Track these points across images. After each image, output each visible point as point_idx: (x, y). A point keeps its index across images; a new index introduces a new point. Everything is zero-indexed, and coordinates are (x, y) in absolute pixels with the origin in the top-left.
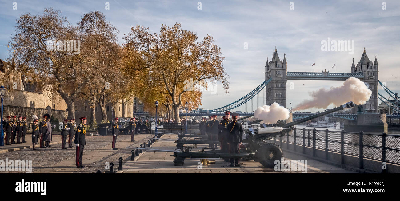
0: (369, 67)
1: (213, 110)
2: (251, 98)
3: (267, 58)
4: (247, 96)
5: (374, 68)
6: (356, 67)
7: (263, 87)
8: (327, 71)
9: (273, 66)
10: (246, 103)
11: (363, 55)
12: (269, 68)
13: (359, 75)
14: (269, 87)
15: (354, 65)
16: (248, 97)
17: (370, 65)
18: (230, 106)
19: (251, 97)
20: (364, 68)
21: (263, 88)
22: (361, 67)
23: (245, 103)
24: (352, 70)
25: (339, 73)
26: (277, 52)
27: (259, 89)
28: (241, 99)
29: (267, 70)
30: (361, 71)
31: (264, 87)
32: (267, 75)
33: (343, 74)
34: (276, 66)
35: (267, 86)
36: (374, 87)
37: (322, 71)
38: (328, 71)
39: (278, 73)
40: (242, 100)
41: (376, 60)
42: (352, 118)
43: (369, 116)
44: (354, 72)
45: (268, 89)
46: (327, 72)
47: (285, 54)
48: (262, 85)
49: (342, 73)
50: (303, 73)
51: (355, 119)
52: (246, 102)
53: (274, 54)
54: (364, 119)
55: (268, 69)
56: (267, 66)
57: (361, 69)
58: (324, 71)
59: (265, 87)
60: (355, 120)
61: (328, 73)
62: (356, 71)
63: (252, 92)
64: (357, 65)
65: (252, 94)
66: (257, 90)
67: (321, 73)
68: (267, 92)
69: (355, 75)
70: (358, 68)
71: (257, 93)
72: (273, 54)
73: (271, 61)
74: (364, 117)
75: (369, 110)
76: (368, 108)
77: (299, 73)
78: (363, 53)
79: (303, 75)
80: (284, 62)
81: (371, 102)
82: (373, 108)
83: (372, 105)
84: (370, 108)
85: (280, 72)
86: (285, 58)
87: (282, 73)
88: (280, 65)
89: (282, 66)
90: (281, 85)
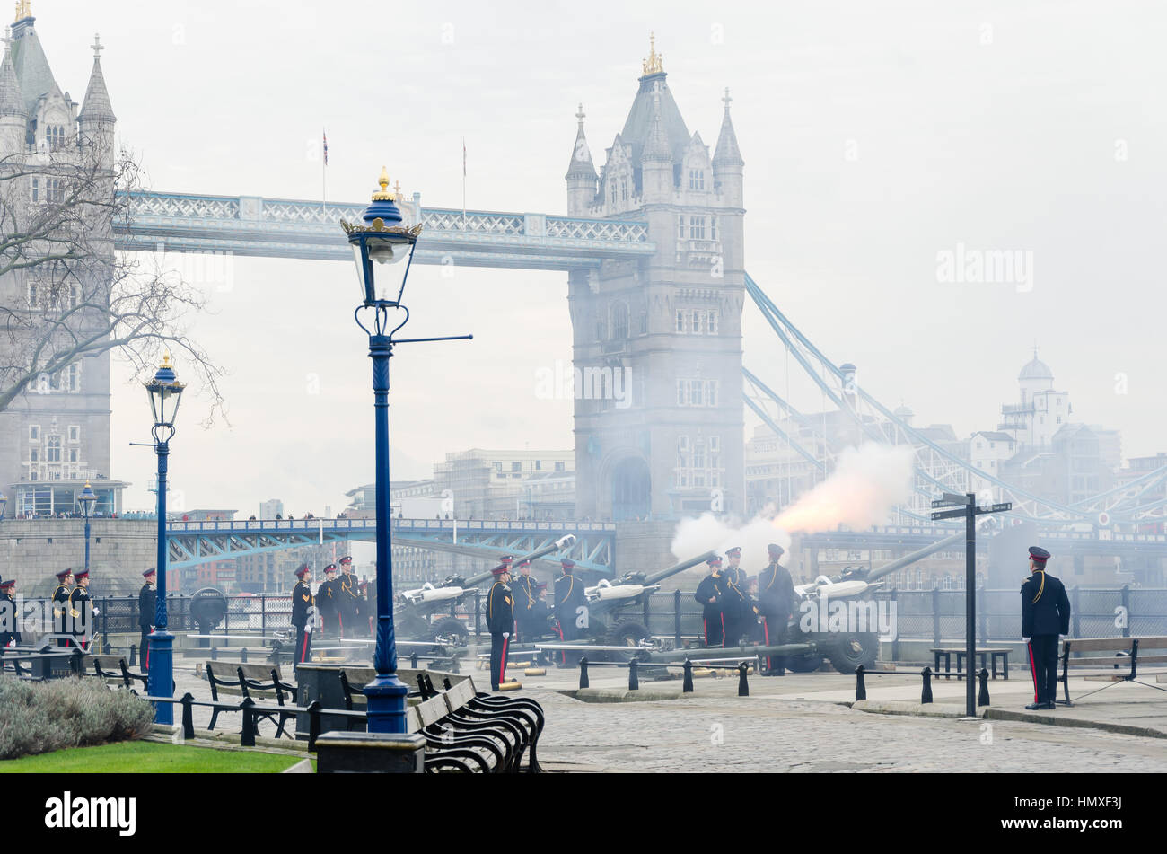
0: (685, 179)
5: (717, 185)
6: (598, 172)
8: (408, 194)
11: (646, 83)
13: (624, 230)
15: (588, 159)
17: (691, 164)
20: (656, 185)
22: (631, 171)
24: (572, 189)
25: (490, 216)
26: (30, 20)
30: (634, 205)
33: (518, 220)
34: (30, 138)
36: (716, 320)
38: (417, 196)
39: (42, 199)
41: (727, 129)
42: (584, 551)
44: (589, 205)
46: (406, 206)
47: (97, 49)
49: (510, 216)
50: (237, 200)
53: (11, 34)
57: (631, 187)
60: (599, 567)
61: (414, 206)
62: (599, 199)
64: (609, 159)
69: (598, 229)
70: (614, 180)
75: (687, 488)
76: (684, 479)
77: (205, 203)
78: (641, 75)
79: (237, 216)
80: (96, 112)
81: (699, 432)
82: (715, 480)
83: (706, 458)
84: (696, 479)
85: (62, 185)
86: (98, 81)
87: (81, 197)
88: (62, 133)
89: (80, 143)
90: (74, 292)
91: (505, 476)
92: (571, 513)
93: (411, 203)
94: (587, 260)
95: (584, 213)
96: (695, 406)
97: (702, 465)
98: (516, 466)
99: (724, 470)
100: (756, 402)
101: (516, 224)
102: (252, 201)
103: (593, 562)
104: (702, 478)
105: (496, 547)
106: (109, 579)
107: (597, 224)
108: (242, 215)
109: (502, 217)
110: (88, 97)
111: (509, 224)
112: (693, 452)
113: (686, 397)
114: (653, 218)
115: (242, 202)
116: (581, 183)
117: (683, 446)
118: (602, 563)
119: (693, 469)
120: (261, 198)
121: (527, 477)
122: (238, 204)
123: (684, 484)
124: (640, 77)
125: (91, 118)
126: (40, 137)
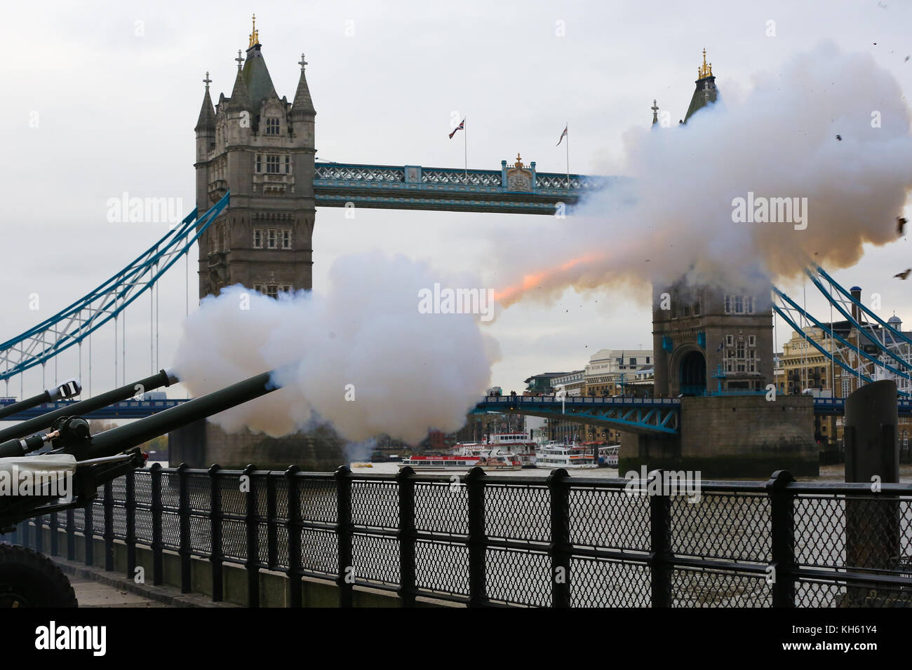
2: (115, 315)
3: (208, 81)
4: (89, 298)
7: (183, 244)
8: (526, 164)
9: (237, 132)
10: (85, 340)
11: (700, 84)
12: (218, 137)
14: (216, 245)
16: (96, 305)
19: (112, 309)
21: (185, 250)
23: (79, 340)
26: (258, 46)
27: (163, 261)
28: (56, 319)
29: (204, 148)
31: (188, 246)
32: (208, 177)
34: (255, 129)
35: (203, 239)
37: (504, 163)
38: (533, 164)
39: (264, 170)
40: (61, 325)
42: (658, 419)
43: (734, 409)
45: (212, 259)
46: (526, 172)
47: (303, 63)
48: (181, 236)
50: (403, 169)
51: (669, 425)
52: (86, 334)
53: (245, 56)
54: (715, 422)
55: (212, 146)
56: (208, 124)
58: (511, 163)
59: (195, 248)
60: (668, 430)
61: (530, 172)
65: (120, 289)
66: (148, 265)
67: (497, 174)
68: (208, 278)
71: (150, 285)
72: (240, 60)
73: (228, 95)
74: (714, 414)
75: (733, 373)
76: (730, 367)
77: (380, 171)
78: (697, 79)
79: (403, 180)
80: (301, 108)
81: (741, 332)
82: (752, 367)
83: (746, 351)
84: (739, 366)
85: (278, 160)
86: (303, 87)
87: (291, 168)
88: (278, 123)
89: (290, 131)
90: (286, 236)
91: (625, 368)
92: (652, 391)
93: (529, 169)
96: (739, 313)
97: (743, 357)
98: (633, 361)
99: (759, 360)
100: (785, 312)
102: (414, 169)
103: (665, 426)
104: (743, 366)
105: (594, 416)
106: (307, 440)
108: (407, 180)
110: (296, 98)
112: (736, 347)
113: (731, 307)
115: (406, 170)
117: (729, 342)
118: (672, 427)
119: (736, 360)
120: (420, 167)
121: (640, 368)
122: (404, 172)
123: (730, 370)
124: (697, 80)
125: (299, 113)
126: (263, 127)
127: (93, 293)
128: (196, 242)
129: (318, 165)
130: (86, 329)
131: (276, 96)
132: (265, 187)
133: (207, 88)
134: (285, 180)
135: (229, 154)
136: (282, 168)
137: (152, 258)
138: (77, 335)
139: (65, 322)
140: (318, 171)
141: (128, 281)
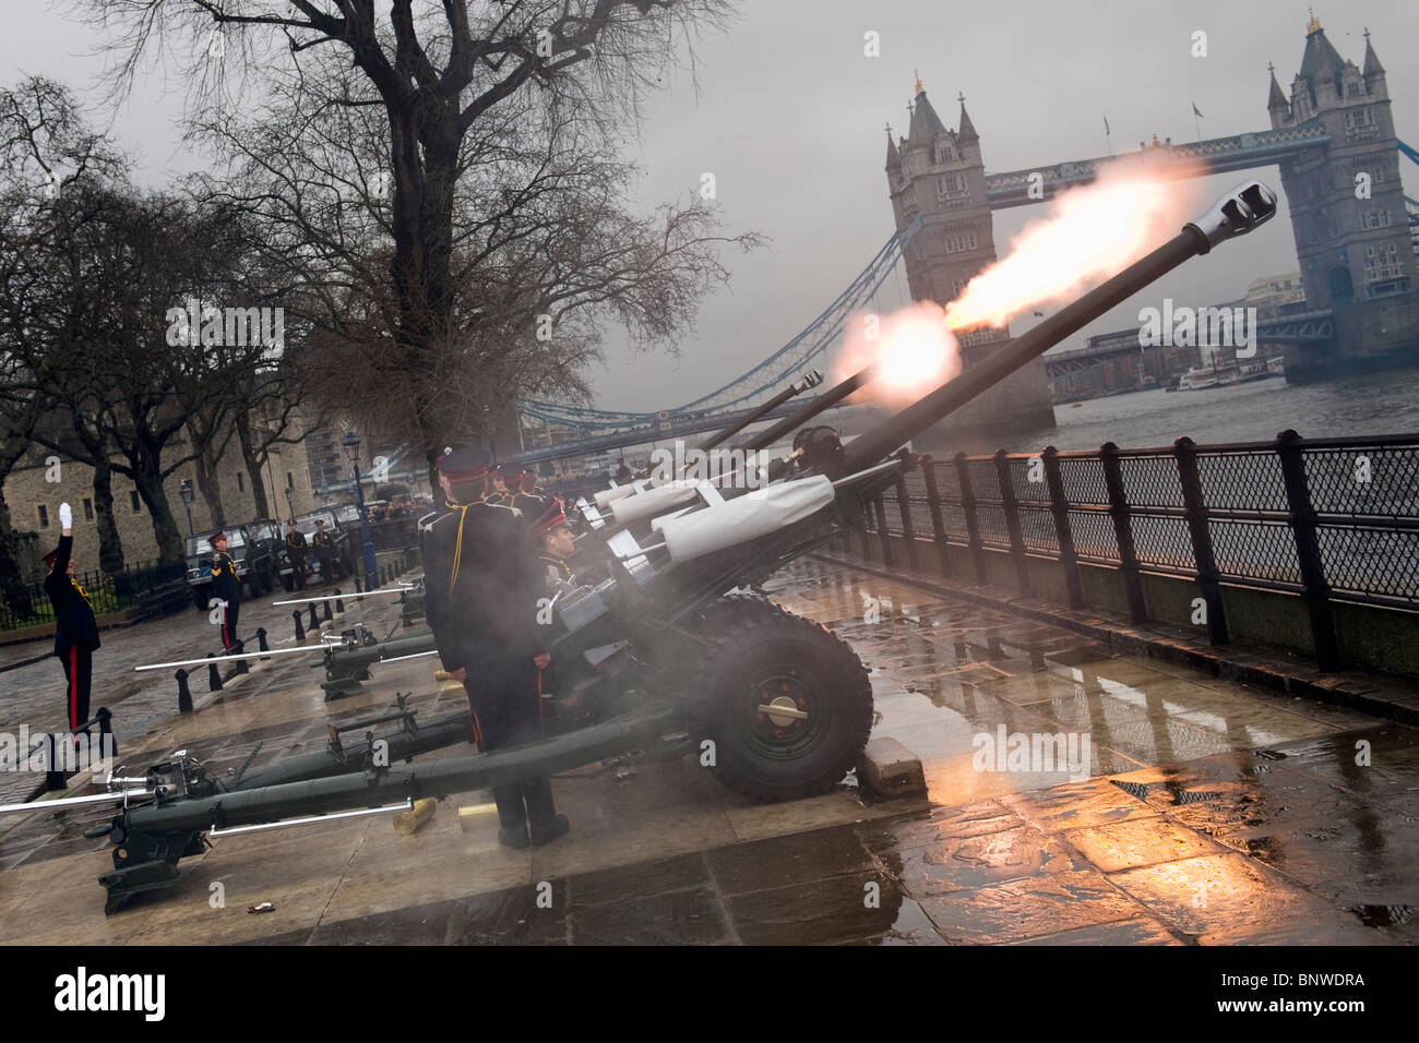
0: (1345, 90)
1: (684, 408)
3: (888, 130)
4: (826, 315)
5: (1369, 89)
6: (1289, 100)
7: (893, 259)
8: (1163, 140)
9: (918, 164)
11: (1311, 39)
12: (905, 171)
13: (1309, 131)
14: (918, 256)
15: (1281, 93)
16: (832, 318)
17: (1348, 81)
18: (760, 372)
20: (1326, 99)
21: (894, 264)
22: (1308, 94)
23: (824, 348)
24: (1273, 114)
25: (1217, 142)
26: (923, 94)
27: (878, 276)
28: (803, 335)
29: (895, 183)
30: (1313, 114)
31: (897, 260)
32: (902, 204)
33: (1236, 140)
34: (932, 159)
35: (906, 253)
36: (1382, 173)
37: (1144, 143)
38: (1168, 140)
39: (945, 191)
40: (809, 338)
41: (1370, 53)
43: (1383, 310)
44: (1286, 121)
45: (916, 267)
46: (1163, 147)
47: (962, 99)
48: (887, 256)
49: (1230, 139)
52: (828, 342)
53: (914, 103)
54: (1368, 324)
55: (902, 180)
56: (894, 164)
57: (1310, 104)
58: (1150, 141)
59: (902, 260)
60: (1325, 337)
61: (1167, 146)
62: (1291, 117)
63: (845, 293)
64: (1294, 90)
65: (849, 303)
66: (867, 282)
67: (1139, 153)
69: (1290, 134)
70: (1298, 102)
71: (871, 296)
72: (911, 108)
73: (907, 137)
74: (1366, 316)
75: (1378, 279)
76: (1374, 274)
78: (1306, 35)
79: (1060, 175)
80: (966, 134)
81: (1380, 245)
82: (1396, 271)
83: (1388, 258)
84: (1383, 272)
85: (955, 180)
86: (965, 116)
87: (966, 185)
88: (949, 150)
89: (961, 155)
90: (972, 238)
93: (1167, 144)
94: (1289, 154)
95: (1282, 125)
99: (1401, 263)
101: (1236, 143)
102: (1065, 164)
103: (1320, 334)
104: (1387, 271)
107: (1290, 131)
108: (1063, 174)
109: (1226, 140)
110: (961, 128)
111: (1231, 143)
112: (1378, 256)
113: (1367, 224)
114: (1325, 119)
115: (1061, 167)
116: (1279, 109)
117: (1371, 254)
118: (1328, 333)
119: (1379, 267)
120: (1073, 162)
122: (1059, 169)
123: (1375, 277)
125: (965, 138)
126: (938, 157)
127: (829, 310)
128: (902, 257)
129: (987, 178)
130: (828, 338)
131: (944, 130)
132: (948, 204)
133: (889, 135)
134: (963, 195)
135: (915, 184)
136: (960, 187)
137: (870, 274)
138: (822, 344)
139: (810, 336)
140: (988, 183)
141: (854, 296)
